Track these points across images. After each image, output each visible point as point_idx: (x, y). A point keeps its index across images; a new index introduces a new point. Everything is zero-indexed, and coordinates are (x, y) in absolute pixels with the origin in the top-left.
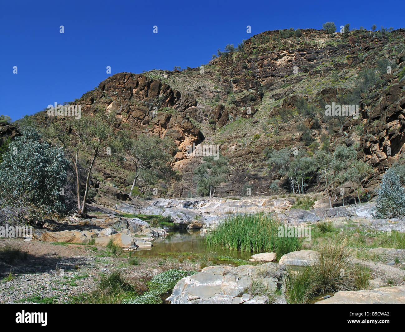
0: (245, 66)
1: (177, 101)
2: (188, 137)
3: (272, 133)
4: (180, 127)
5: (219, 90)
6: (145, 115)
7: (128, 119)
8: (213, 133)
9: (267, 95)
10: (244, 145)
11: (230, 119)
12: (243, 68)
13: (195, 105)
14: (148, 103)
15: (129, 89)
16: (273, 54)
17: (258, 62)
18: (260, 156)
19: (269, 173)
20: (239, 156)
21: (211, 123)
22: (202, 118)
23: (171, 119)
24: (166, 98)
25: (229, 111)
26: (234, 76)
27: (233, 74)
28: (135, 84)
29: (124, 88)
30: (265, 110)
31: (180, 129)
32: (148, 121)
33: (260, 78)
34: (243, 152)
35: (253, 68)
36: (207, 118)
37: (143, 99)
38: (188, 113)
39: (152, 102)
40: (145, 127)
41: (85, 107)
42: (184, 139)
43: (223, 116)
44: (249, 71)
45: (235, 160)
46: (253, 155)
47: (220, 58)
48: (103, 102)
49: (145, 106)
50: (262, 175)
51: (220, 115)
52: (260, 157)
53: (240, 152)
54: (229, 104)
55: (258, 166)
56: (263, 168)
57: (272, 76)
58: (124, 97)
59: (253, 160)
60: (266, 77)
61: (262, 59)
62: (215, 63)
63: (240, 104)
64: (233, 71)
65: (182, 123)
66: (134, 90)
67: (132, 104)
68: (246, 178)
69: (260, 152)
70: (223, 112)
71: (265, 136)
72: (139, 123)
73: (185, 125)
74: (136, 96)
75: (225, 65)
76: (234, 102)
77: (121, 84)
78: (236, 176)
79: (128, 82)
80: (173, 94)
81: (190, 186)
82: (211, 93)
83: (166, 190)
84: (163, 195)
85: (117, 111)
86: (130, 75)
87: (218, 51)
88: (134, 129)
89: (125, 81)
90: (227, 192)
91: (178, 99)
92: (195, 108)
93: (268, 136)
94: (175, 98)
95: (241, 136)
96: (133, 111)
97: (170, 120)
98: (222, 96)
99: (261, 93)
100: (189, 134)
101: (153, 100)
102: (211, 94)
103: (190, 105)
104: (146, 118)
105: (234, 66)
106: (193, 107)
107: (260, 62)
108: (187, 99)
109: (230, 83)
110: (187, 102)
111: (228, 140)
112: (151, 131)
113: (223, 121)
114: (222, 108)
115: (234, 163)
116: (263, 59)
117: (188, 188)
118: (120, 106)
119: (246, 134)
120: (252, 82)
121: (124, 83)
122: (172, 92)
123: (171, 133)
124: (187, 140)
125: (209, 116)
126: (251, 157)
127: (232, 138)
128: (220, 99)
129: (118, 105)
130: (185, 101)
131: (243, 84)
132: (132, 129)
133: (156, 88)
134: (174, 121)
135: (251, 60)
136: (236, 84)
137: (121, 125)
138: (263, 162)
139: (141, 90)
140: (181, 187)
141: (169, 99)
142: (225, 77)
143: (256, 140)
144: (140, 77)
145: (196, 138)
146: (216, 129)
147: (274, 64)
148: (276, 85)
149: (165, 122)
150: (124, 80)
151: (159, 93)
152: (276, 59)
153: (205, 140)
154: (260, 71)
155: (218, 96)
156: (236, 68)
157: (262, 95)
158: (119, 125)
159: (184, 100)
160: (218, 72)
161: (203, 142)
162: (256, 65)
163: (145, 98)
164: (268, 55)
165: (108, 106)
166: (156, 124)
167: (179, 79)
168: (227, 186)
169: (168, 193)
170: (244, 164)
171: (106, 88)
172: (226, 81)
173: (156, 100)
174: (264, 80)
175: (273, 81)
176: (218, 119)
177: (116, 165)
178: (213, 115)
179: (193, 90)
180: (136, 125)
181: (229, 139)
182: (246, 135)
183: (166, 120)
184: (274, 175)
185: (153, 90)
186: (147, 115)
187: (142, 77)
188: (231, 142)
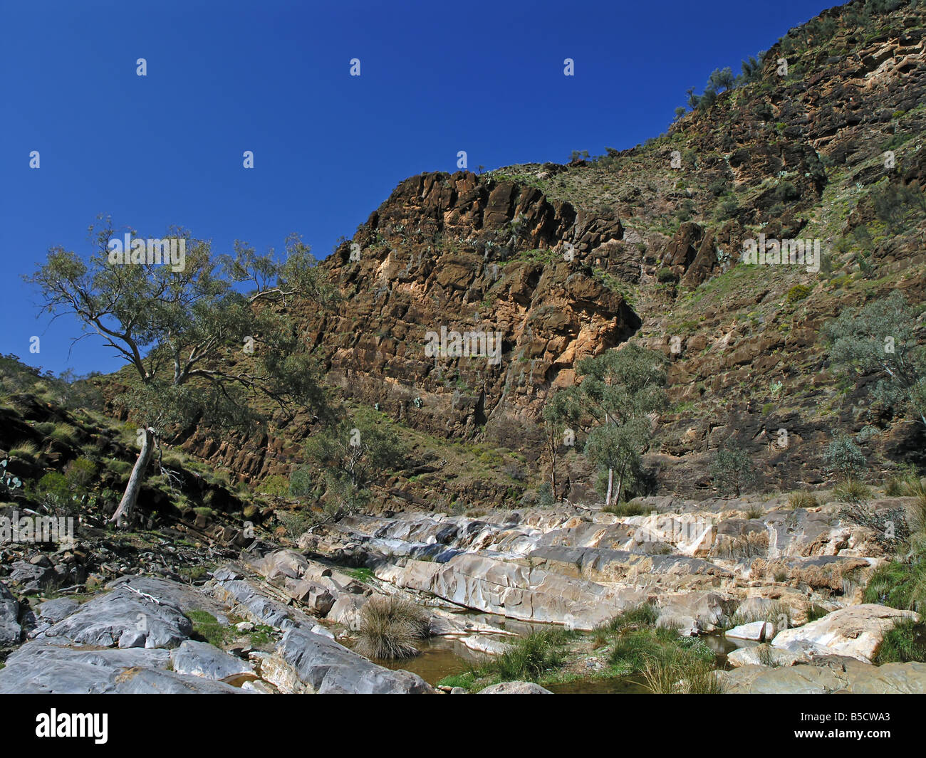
0: (766, 111)
1: (565, 229)
2: (589, 322)
3: (853, 275)
4: (562, 296)
5: (690, 191)
6: (474, 277)
7: (427, 291)
8: (669, 307)
9: (838, 181)
10: (756, 325)
11: (722, 261)
12: (759, 119)
13: (619, 236)
14: (480, 244)
15: (433, 214)
16: (850, 61)
17: (803, 94)
18: (809, 353)
19: (844, 406)
20: (742, 364)
21: (664, 279)
22: (638, 268)
23: (542, 277)
24: (532, 223)
25: (717, 238)
26: (735, 147)
27: (732, 142)
28: (449, 199)
29: (421, 212)
30: (831, 220)
31: (564, 302)
32: (481, 291)
33: (813, 137)
34: (755, 348)
35: (789, 115)
36: (654, 269)
37: (469, 233)
38: (598, 261)
39: (493, 241)
40: (473, 309)
41: (330, 276)
42: (577, 331)
43: (700, 256)
44: (778, 124)
45: (727, 376)
46: (785, 354)
47: (698, 113)
48: (368, 257)
49: (472, 251)
50: (814, 416)
51: (690, 256)
52: (810, 358)
53: (743, 350)
54: (719, 220)
55: (802, 386)
56: (821, 393)
57: (852, 123)
58: (420, 234)
59: (786, 370)
60: (832, 132)
61: (815, 83)
62: (685, 127)
63: (752, 214)
64: (730, 134)
65: (567, 283)
66: (446, 214)
67: (438, 249)
68: (764, 432)
69: (808, 341)
70: (698, 246)
71: (827, 289)
72: (457, 300)
73: (577, 287)
74: (452, 230)
75: (708, 125)
76: (733, 212)
77: (413, 204)
78: (731, 429)
79: (430, 198)
80: (552, 212)
81: (590, 469)
82: (669, 200)
83: (521, 485)
84: (509, 500)
85: (400, 274)
86: (434, 177)
87: (690, 93)
88: (443, 316)
89: (423, 196)
90: (701, 485)
91: (568, 225)
92: (618, 245)
93: (837, 286)
94: (559, 222)
95: (749, 300)
96: (440, 269)
97: (537, 280)
98: (701, 204)
99: (817, 174)
100: (590, 314)
101: (496, 235)
102: (669, 203)
103: (602, 237)
104: (476, 284)
105: (732, 121)
106: (612, 241)
107: (809, 91)
108: (594, 220)
109: (724, 167)
110: (593, 231)
111: (708, 321)
112: (488, 317)
113: (700, 269)
114: (696, 232)
115: (727, 388)
116: (818, 81)
117: (582, 477)
118: (409, 259)
119: (766, 293)
120: (788, 151)
121: (421, 200)
122: (547, 207)
123: (540, 317)
124: (585, 335)
125: (658, 261)
126: (780, 360)
127: (722, 312)
128: (694, 212)
129: (402, 258)
130: (587, 229)
131: (760, 161)
132: (437, 318)
133: (502, 201)
134: (548, 282)
135: (783, 91)
136: (742, 166)
137: (409, 310)
138: (822, 371)
139: (463, 212)
140: (566, 474)
141: (539, 226)
142: (709, 155)
143: (794, 305)
144: (459, 178)
145: (612, 325)
146: (678, 295)
147: (853, 90)
148: (865, 149)
149: (524, 290)
150: (420, 192)
151: (511, 214)
152: (861, 74)
153: (643, 329)
154: (812, 116)
155: (688, 206)
156: (737, 123)
157: (821, 183)
158: (405, 309)
159: (584, 226)
160: (690, 147)
161: (637, 334)
162: (796, 104)
163: (474, 231)
164: (832, 67)
165: (381, 263)
166: (499, 296)
167: (581, 180)
168: (703, 463)
169: (525, 494)
170: (757, 386)
171: (381, 221)
172: (712, 162)
173: (503, 233)
174: (827, 142)
175: (857, 138)
176: (686, 265)
177: (392, 420)
178: (668, 255)
179: (617, 199)
180: (449, 304)
181: (712, 315)
182: (767, 297)
183: (528, 283)
184: (861, 411)
185: (496, 207)
186: (477, 275)
187: (465, 178)
188: (718, 322)
